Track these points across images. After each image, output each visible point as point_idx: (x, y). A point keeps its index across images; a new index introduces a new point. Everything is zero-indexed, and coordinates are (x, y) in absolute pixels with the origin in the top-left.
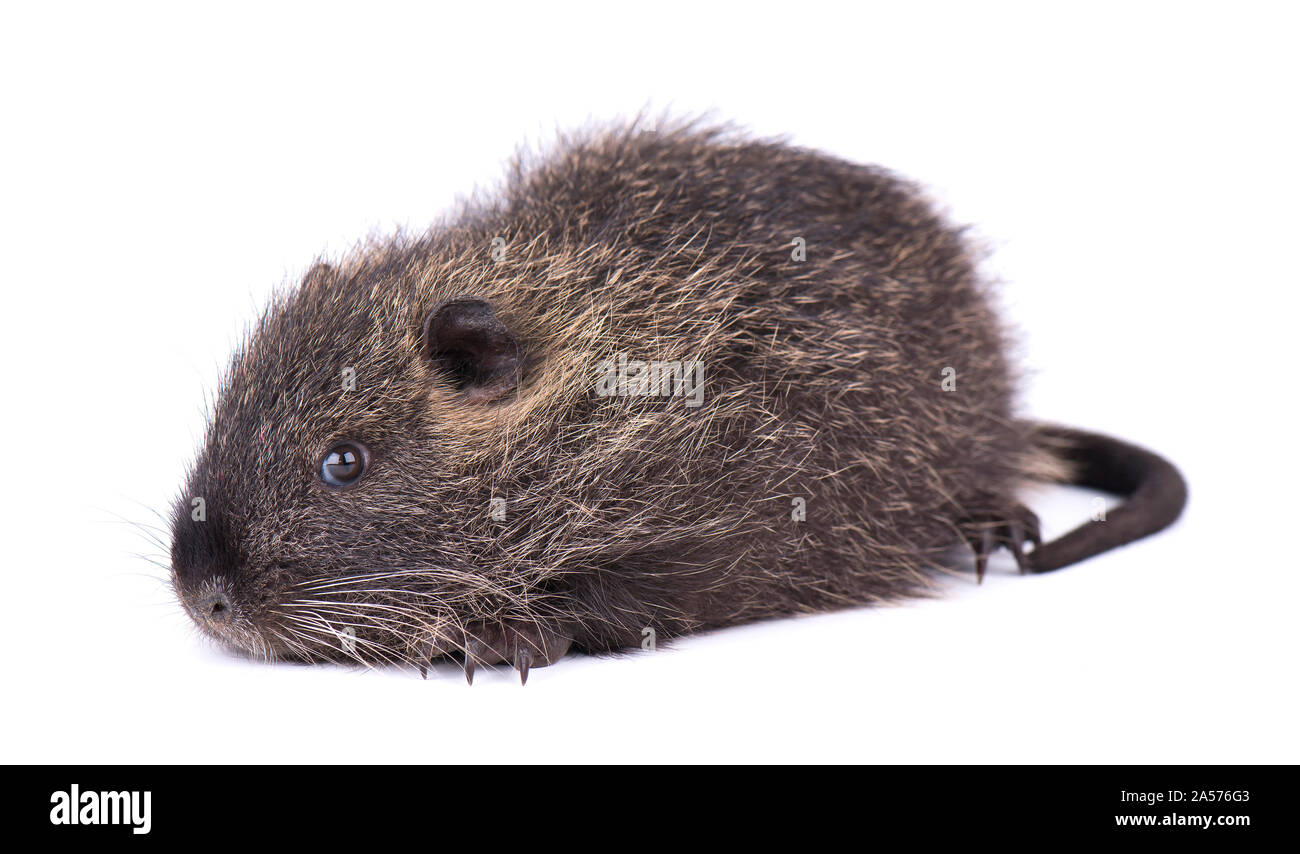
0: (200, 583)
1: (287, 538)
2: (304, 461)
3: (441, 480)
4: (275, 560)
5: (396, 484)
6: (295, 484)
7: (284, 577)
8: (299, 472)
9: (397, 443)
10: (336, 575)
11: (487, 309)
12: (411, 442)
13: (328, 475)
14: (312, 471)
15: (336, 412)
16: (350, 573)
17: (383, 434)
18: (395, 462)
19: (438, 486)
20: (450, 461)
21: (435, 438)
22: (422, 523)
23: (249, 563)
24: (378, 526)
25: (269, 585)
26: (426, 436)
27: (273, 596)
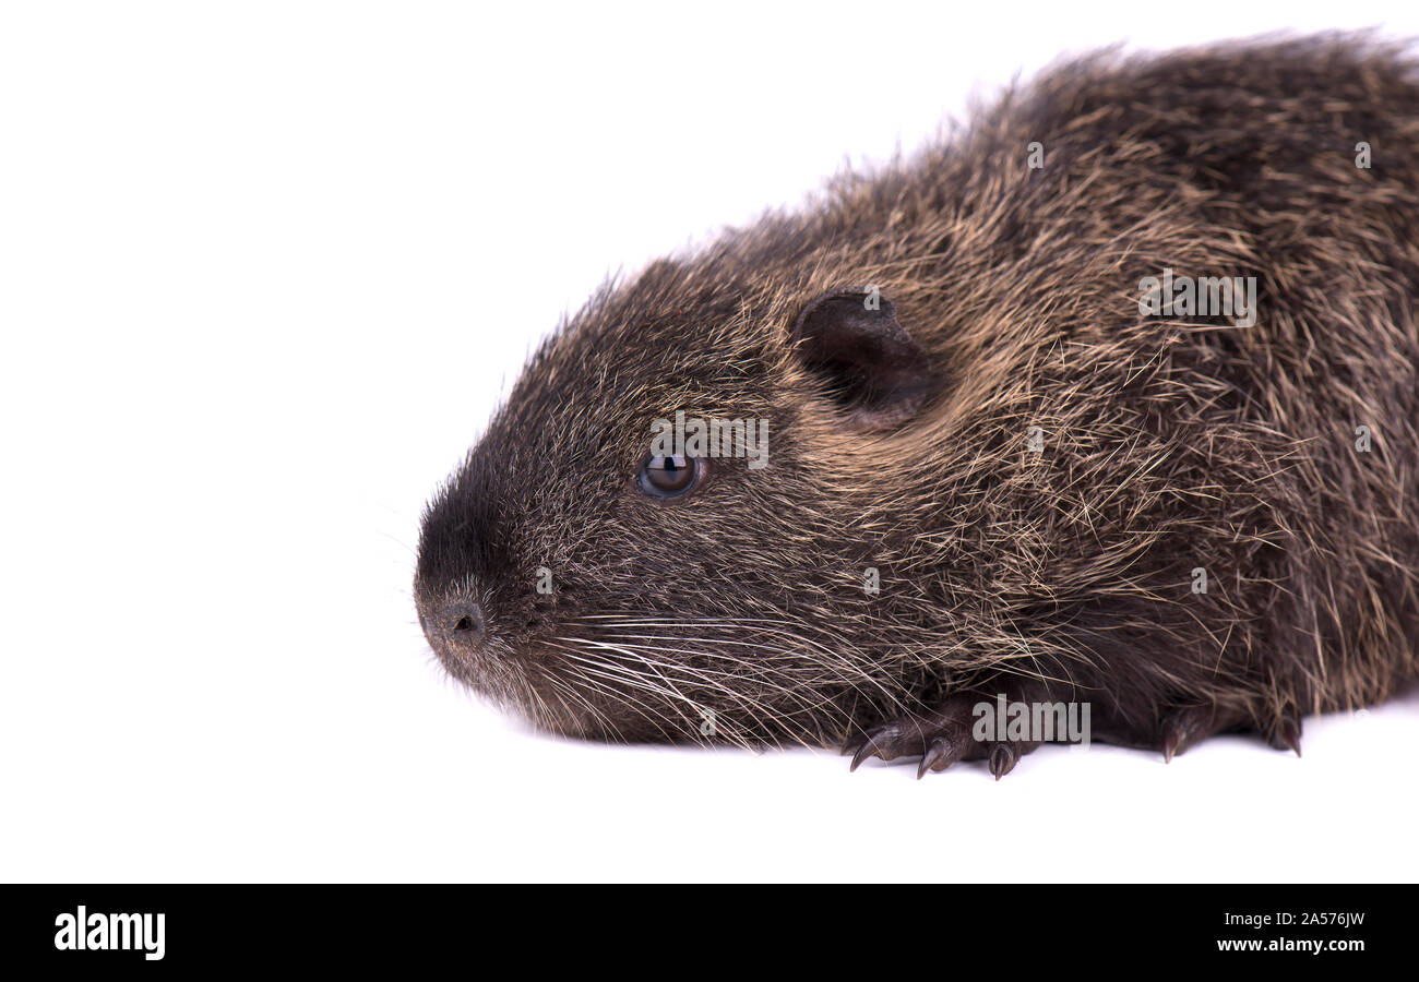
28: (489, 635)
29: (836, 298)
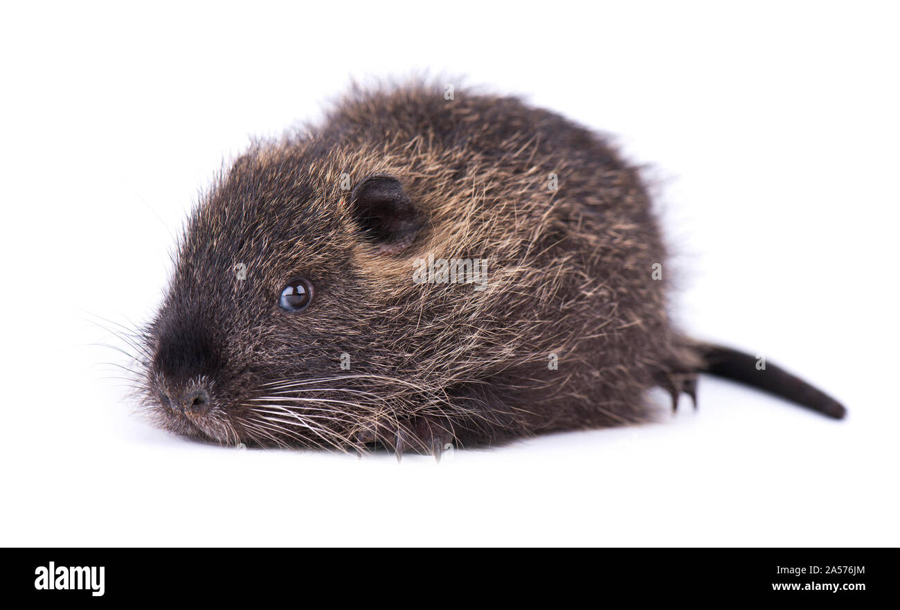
0: (188, 381)
1: (256, 349)
2: (268, 291)
3: (368, 308)
4: (247, 365)
5: (335, 312)
6: (262, 308)
7: (253, 379)
8: (265, 299)
9: (333, 281)
10: (291, 379)
11: (397, 185)
12: (344, 280)
13: (285, 303)
14: (273, 299)
15: (293, 254)
16: (302, 377)
17: (324, 274)
18: (332, 295)
19: (367, 314)
20: (377, 295)
21: (360, 278)
22: (355, 341)
23: (228, 367)
24: (322, 342)
25: (243, 384)
26: (354, 277)
27: (245, 393)
28: (212, 406)
29: (370, 180)
